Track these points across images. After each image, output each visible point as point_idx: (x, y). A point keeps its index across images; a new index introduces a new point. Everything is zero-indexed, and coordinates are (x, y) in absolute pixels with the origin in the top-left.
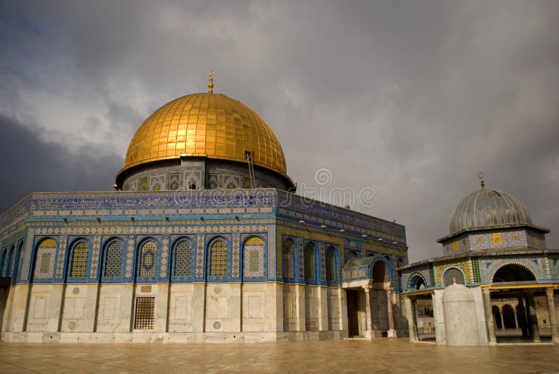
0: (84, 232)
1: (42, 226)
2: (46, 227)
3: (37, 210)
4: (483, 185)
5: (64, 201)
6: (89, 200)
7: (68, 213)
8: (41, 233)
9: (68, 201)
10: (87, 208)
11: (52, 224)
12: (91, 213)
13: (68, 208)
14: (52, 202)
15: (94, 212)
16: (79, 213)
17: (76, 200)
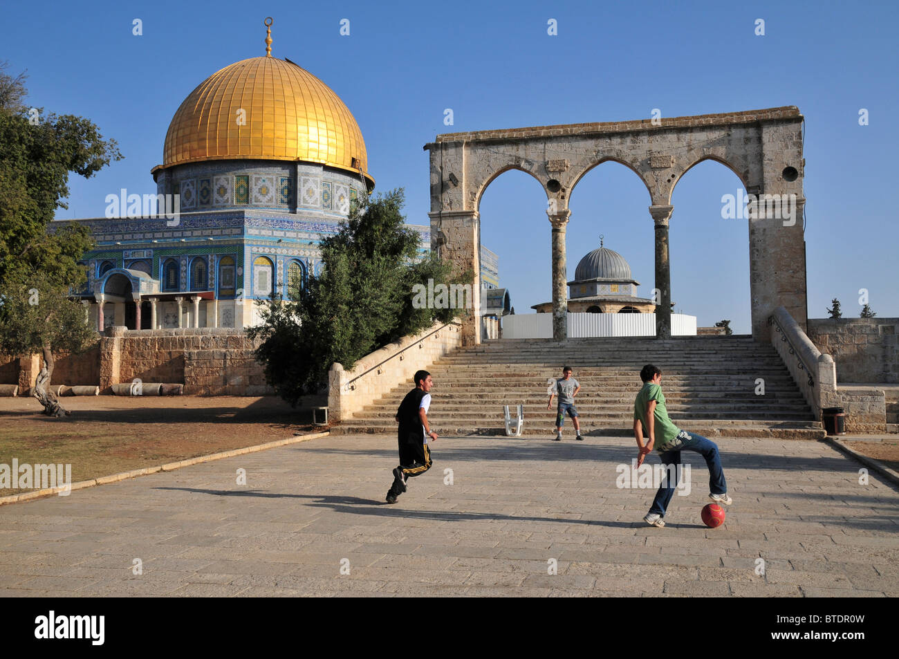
0: (299, 254)
1: (257, 245)
2: (262, 246)
3: (251, 228)
4: (602, 244)
5: (277, 221)
6: (300, 223)
7: (282, 234)
8: (258, 251)
9: (281, 222)
10: (299, 231)
11: (268, 244)
12: (303, 235)
13: (281, 229)
14: (265, 221)
15: (307, 236)
16: (292, 235)
17: (288, 222)
